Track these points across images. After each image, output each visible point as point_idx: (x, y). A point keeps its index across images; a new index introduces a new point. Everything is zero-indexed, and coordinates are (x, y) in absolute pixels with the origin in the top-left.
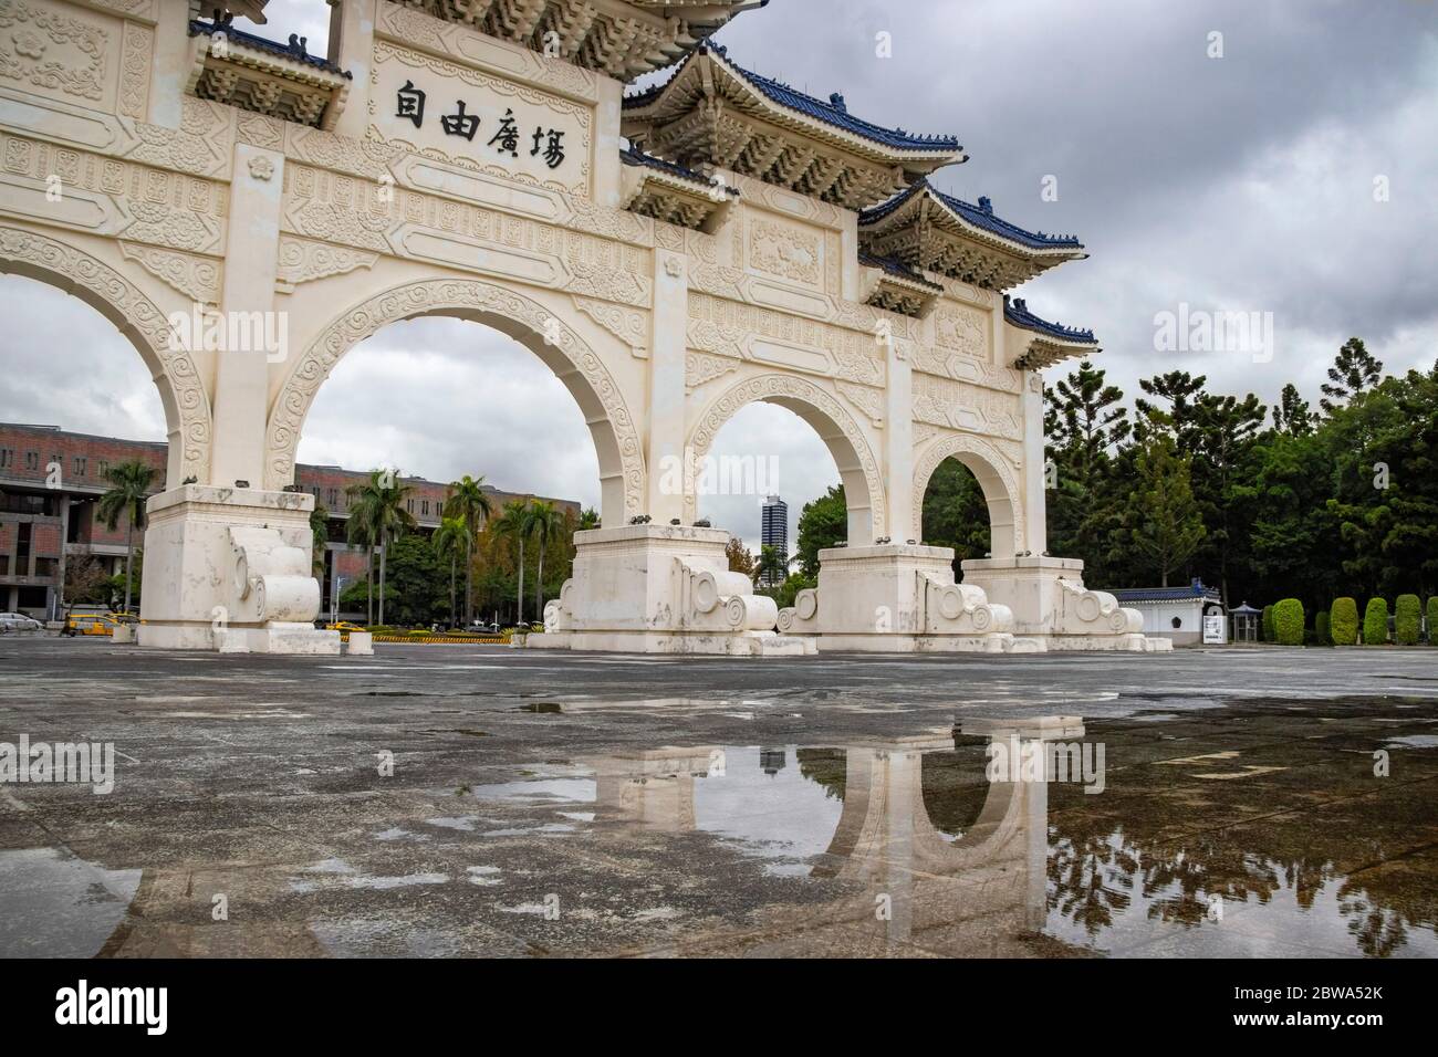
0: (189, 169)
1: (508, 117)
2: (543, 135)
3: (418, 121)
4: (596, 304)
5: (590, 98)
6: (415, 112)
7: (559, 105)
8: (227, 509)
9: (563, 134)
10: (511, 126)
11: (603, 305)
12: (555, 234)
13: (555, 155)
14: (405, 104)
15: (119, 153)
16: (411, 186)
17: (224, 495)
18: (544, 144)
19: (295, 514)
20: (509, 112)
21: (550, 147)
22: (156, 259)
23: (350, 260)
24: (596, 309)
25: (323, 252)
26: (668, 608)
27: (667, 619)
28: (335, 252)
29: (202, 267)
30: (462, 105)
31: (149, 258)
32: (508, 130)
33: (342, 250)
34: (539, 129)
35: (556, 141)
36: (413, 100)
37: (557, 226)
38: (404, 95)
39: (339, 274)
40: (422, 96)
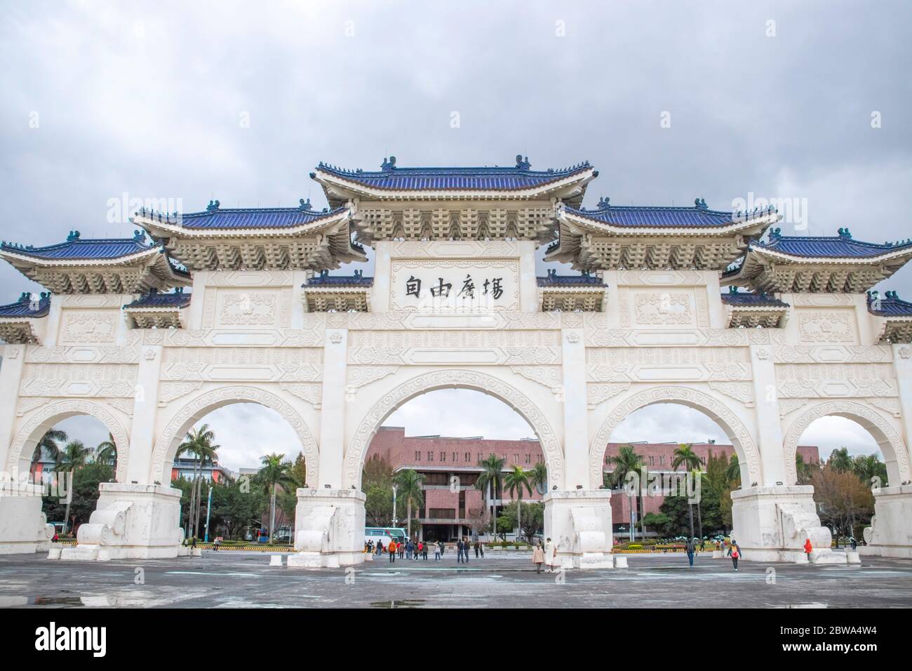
0: (306, 345)
1: (468, 279)
2: (489, 283)
3: (417, 294)
4: (526, 368)
5: (515, 255)
6: (416, 291)
7: (498, 264)
8: (315, 499)
9: (501, 279)
10: (470, 283)
11: (530, 368)
12: (498, 334)
13: (498, 291)
14: (410, 288)
15: (278, 346)
16: (413, 329)
17: (313, 492)
18: (490, 288)
19: (347, 499)
20: (469, 276)
21: (494, 288)
22: (295, 388)
23: (383, 371)
24: (527, 371)
25: (370, 370)
26: (567, 539)
27: (567, 545)
28: (375, 369)
29: (316, 388)
30: (441, 280)
31: (293, 388)
32: (468, 286)
33: (379, 368)
34: (487, 280)
35: (498, 284)
36: (415, 285)
37: (498, 330)
38: (409, 284)
39: (379, 379)
40: (419, 281)
